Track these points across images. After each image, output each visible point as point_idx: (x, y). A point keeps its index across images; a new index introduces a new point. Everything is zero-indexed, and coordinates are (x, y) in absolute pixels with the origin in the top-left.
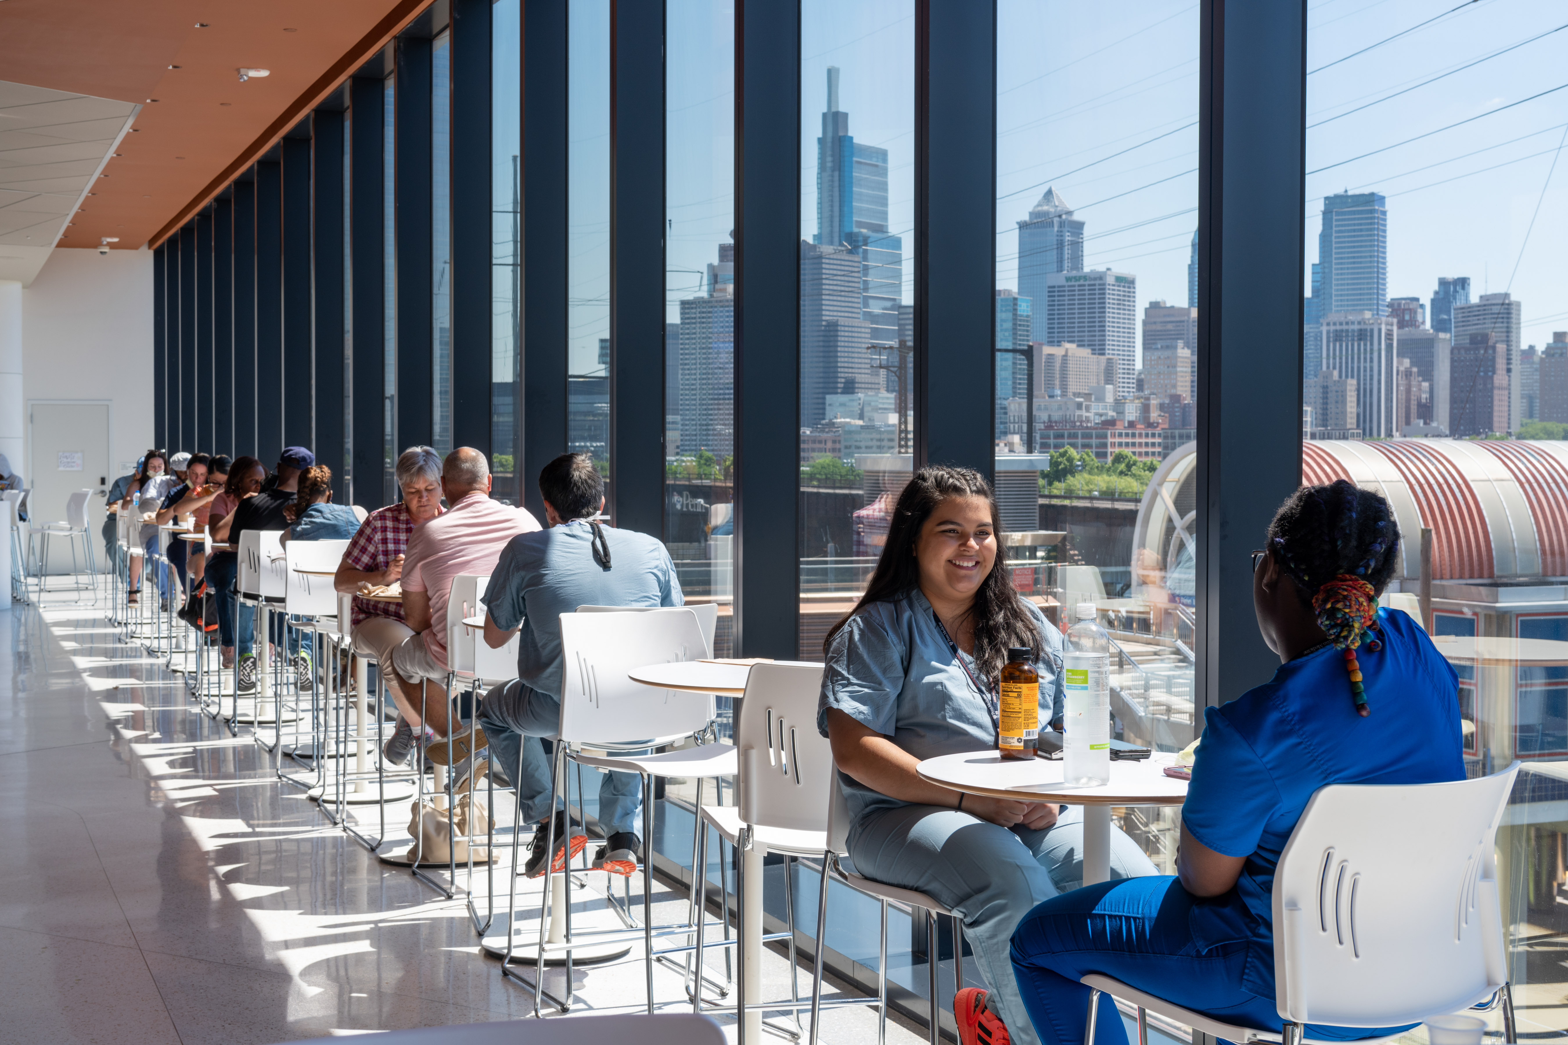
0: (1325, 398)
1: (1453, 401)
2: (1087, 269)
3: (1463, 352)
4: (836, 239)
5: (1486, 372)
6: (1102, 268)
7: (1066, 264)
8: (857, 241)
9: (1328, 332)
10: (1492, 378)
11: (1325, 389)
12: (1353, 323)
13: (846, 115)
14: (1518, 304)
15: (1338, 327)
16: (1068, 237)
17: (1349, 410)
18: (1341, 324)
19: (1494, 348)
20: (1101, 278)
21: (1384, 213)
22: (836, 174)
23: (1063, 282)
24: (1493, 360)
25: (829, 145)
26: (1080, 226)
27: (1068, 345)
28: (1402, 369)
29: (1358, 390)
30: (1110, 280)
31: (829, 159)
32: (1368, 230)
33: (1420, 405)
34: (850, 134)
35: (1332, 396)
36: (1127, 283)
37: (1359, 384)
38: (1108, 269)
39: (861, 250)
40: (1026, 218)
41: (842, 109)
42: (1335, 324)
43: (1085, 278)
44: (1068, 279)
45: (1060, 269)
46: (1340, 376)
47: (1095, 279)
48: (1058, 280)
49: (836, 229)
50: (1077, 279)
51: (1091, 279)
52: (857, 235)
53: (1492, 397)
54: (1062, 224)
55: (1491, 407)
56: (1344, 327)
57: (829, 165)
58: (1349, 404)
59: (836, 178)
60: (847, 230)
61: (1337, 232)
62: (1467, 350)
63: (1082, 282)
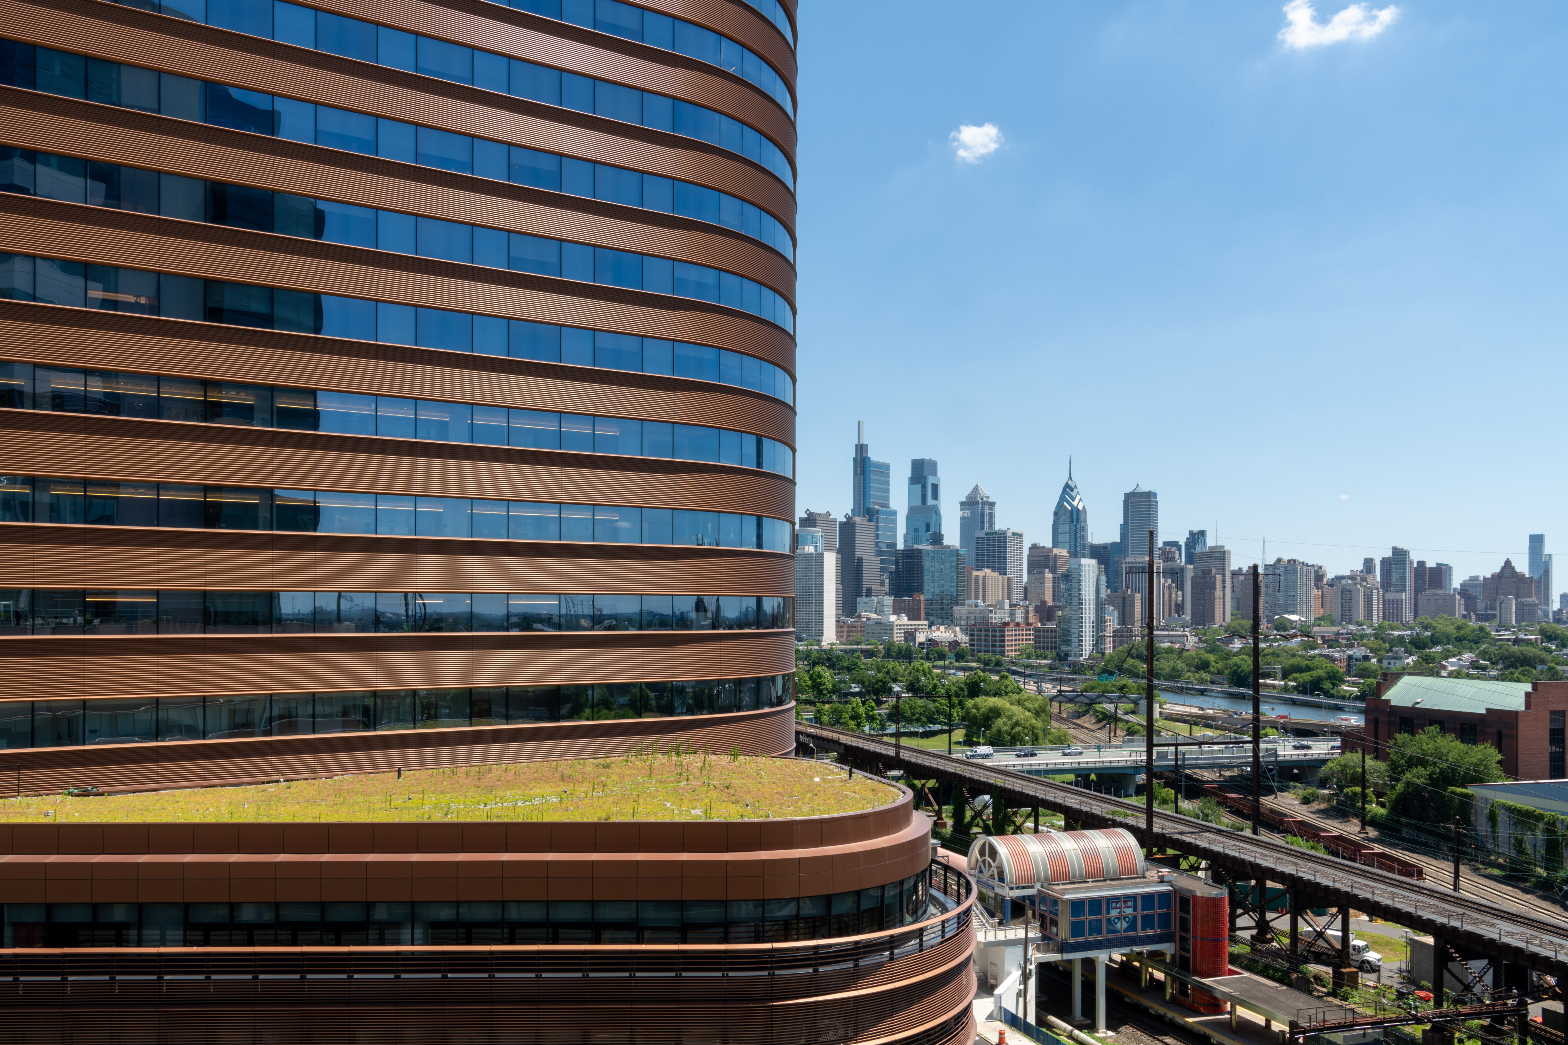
0: (1124, 604)
1: (1193, 605)
2: (997, 529)
3: (1198, 579)
4: (862, 514)
5: (1210, 590)
6: (1005, 528)
7: (986, 525)
8: (872, 512)
9: (1126, 568)
10: (1214, 593)
11: (1124, 598)
12: (1139, 563)
13: (867, 446)
14: (1229, 552)
15: (1131, 565)
16: (987, 511)
17: (1136, 610)
18: (1132, 563)
19: (1215, 577)
20: (1004, 534)
21: (1157, 502)
22: (862, 477)
23: (984, 536)
24: (1214, 583)
25: (859, 461)
26: (993, 504)
27: (986, 570)
28: (1166, 585)
29: (1142, 599)
30: (1009, 534)
31: (859, 469)
32: (1147, 511)
33: (1177, 604)
34: (869, 455)
35: (1127, 603)
36: (1018, 536)
37: (1142, 596)
38: (1008, 529)
39: (875, 517)
40: (964, 500)
41: (865, 443)
42: (1129, 563)
43: (996, 533)
44: (987, 534)
45: (982, 528)
46: (1132, 592)
47: (1001, 534)
48: (980, 534)
49: (862, 506)
50: (992, 534)
51: (999, 534)
52: (873, 509)
53: (1213, 603)
54: (983, 503)
55: (1213, 608)
56: (1134, 565)
57: (859, 472)
58: (1136, 607)
59: (862, 479)
60: (867, 506)
61: (1131, 512)
62: (1200, 578)
63: (994, 536)
